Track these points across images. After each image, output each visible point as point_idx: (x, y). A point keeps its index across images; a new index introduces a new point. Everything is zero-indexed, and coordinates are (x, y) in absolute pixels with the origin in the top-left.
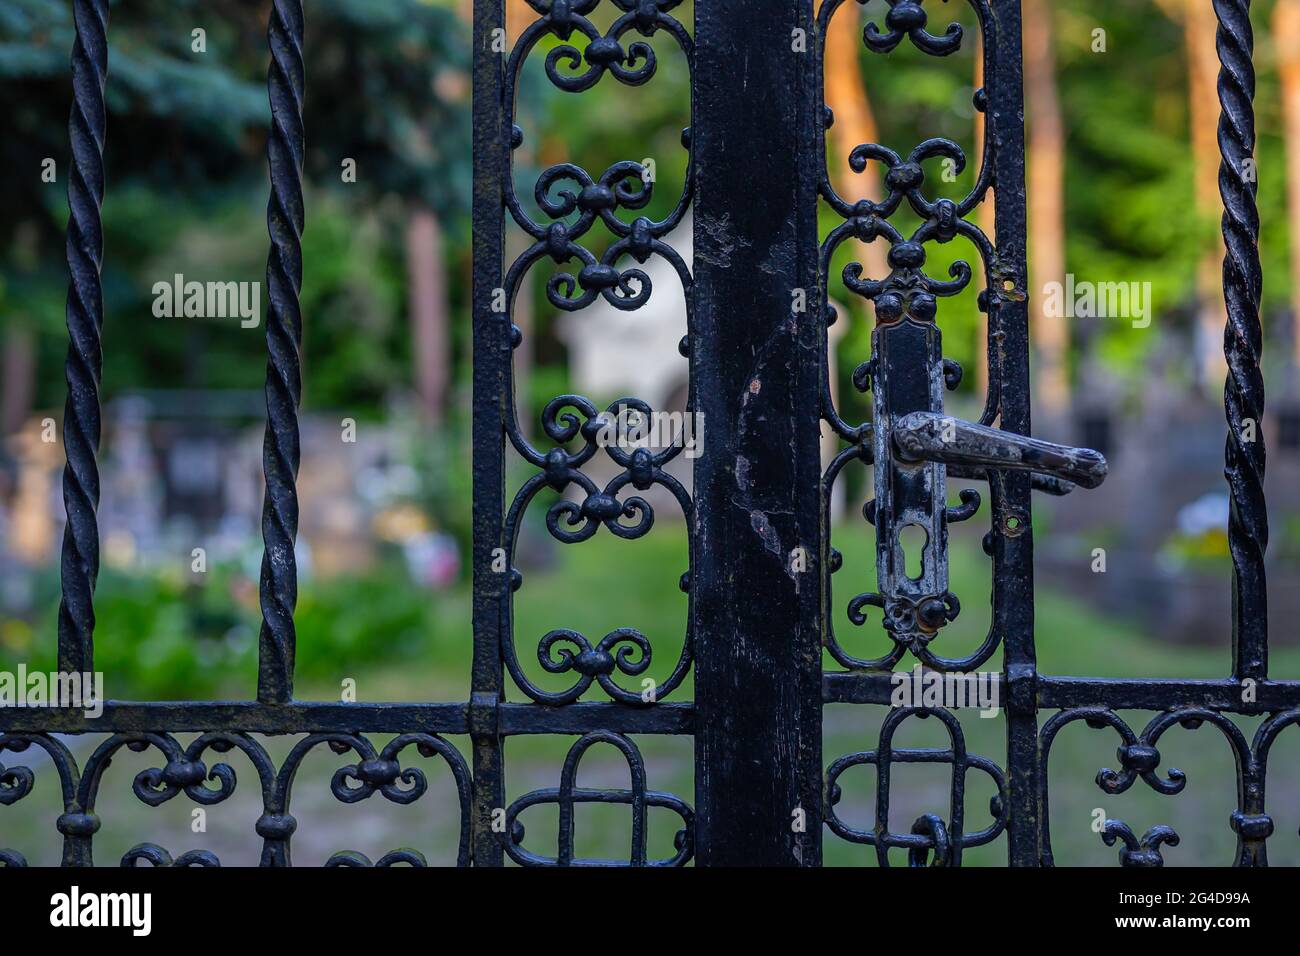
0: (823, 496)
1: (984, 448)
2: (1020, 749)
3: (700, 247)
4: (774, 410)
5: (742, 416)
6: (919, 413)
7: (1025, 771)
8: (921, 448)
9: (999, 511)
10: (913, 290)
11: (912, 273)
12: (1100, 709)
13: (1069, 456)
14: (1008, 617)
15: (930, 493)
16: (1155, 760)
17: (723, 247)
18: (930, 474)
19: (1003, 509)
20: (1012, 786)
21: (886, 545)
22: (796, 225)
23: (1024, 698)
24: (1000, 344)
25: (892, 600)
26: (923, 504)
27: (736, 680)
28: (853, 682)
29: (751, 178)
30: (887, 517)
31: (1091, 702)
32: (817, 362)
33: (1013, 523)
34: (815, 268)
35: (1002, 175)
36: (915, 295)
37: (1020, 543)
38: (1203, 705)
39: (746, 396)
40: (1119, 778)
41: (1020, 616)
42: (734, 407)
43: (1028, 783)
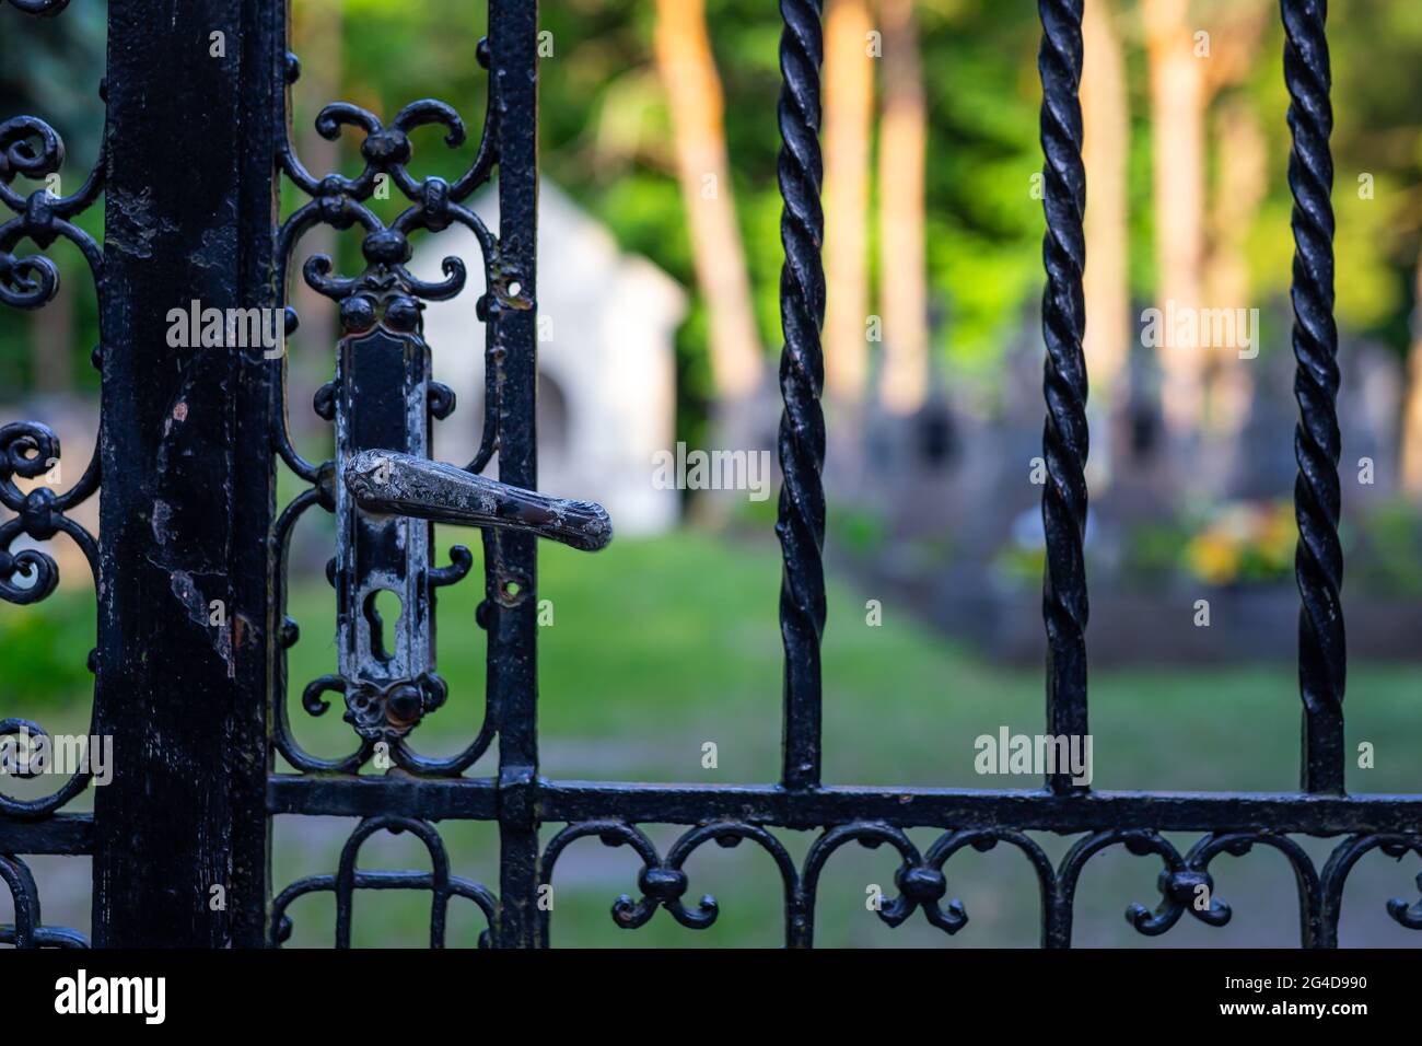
0: (271, 552)
1: (451, 498)
2: (515, 873)
3: (113, 231)
4: (204, 442)
5: (162, 448)
6: (372, 451)
7: (519, 900)
8: (372, 496)
9: (494, 575)
10: (390, 293)
11: (389, 271)
12: (616, 823)
13: (555, 510)
14: (502, 707)
15: (404, 551)
16: (681, 886)
17: (142, 231)
18: (403, 526)
19: (498, 571)
20: (504, 920)
21: (346, 615)
22: (239, 206)
23: (518, 810)
24: (499, 363)
25: (354, 686)
26: (393, 565)
27: (148, 786)
28: (306, 789)
29: (180, 143)
30: (348, 580)
31: (604, 815)
32: (268, 380)
33: (514, 589)
34: (268, 261)
35: (506, 149)
36: (393, 298)
37: (519, 614)
38: (741, 819)
39: (168, 423)
40: (637, 910)
41: (517, 706)
42: (152, 436)
43: (522, 915)
